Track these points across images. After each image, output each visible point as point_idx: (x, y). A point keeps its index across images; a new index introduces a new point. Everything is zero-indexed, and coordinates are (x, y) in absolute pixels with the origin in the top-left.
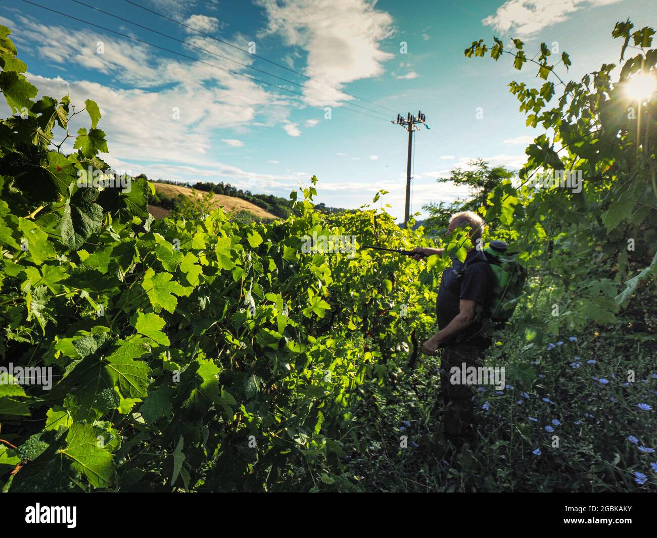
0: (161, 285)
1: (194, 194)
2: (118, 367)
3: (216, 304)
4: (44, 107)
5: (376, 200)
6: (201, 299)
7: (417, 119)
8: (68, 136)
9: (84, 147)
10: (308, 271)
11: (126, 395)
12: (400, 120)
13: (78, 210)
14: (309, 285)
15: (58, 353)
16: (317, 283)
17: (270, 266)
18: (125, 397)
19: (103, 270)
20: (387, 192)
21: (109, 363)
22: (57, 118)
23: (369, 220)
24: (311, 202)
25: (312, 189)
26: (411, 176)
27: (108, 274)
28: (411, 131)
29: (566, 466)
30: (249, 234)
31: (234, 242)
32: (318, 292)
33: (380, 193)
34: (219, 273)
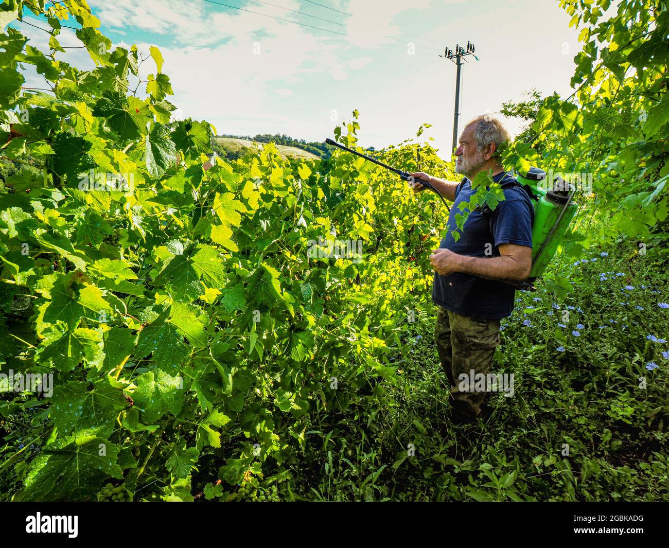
0: (227, 204)
1: (255, 145)
2: (200, 264)
3: (275, 228)
4: (118, 57)
5: (419, 134)
6: (262, 221)
7: (466, 51)
8: (140, 82)
9: (154, 91)
10: (353, 199)
11: (209, 285)
12: (448, 53)
13: (157, 145)
14: (355, 212)
15: (157, 258)
16: (361, 209)
17: (319, 194)
18: (209, 287)
19: (181, 191)
20: (431, 126)
21: (194, 262)
22: (130, 67)
23: (412, 153)
24: (355, 136)
25: (355, 123)
26: (459, 113)
27: (185, 193)
28: (459, 64)
29: (588, 364)
30: (299, 168)
31: (286, 174)
32: (363, 218)
33: (424, 126)
34: (275, 200)
